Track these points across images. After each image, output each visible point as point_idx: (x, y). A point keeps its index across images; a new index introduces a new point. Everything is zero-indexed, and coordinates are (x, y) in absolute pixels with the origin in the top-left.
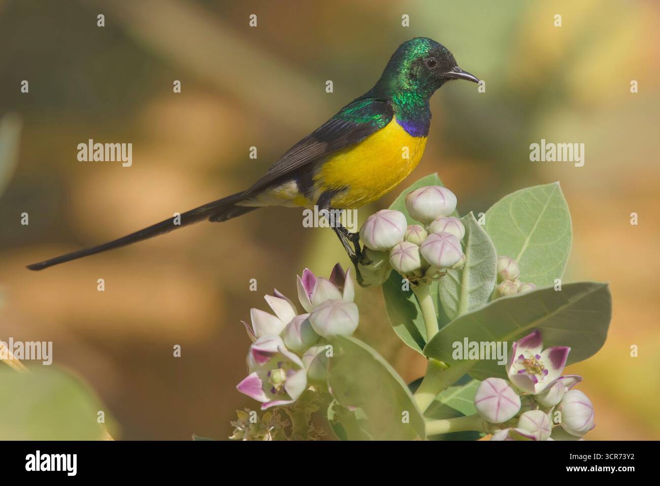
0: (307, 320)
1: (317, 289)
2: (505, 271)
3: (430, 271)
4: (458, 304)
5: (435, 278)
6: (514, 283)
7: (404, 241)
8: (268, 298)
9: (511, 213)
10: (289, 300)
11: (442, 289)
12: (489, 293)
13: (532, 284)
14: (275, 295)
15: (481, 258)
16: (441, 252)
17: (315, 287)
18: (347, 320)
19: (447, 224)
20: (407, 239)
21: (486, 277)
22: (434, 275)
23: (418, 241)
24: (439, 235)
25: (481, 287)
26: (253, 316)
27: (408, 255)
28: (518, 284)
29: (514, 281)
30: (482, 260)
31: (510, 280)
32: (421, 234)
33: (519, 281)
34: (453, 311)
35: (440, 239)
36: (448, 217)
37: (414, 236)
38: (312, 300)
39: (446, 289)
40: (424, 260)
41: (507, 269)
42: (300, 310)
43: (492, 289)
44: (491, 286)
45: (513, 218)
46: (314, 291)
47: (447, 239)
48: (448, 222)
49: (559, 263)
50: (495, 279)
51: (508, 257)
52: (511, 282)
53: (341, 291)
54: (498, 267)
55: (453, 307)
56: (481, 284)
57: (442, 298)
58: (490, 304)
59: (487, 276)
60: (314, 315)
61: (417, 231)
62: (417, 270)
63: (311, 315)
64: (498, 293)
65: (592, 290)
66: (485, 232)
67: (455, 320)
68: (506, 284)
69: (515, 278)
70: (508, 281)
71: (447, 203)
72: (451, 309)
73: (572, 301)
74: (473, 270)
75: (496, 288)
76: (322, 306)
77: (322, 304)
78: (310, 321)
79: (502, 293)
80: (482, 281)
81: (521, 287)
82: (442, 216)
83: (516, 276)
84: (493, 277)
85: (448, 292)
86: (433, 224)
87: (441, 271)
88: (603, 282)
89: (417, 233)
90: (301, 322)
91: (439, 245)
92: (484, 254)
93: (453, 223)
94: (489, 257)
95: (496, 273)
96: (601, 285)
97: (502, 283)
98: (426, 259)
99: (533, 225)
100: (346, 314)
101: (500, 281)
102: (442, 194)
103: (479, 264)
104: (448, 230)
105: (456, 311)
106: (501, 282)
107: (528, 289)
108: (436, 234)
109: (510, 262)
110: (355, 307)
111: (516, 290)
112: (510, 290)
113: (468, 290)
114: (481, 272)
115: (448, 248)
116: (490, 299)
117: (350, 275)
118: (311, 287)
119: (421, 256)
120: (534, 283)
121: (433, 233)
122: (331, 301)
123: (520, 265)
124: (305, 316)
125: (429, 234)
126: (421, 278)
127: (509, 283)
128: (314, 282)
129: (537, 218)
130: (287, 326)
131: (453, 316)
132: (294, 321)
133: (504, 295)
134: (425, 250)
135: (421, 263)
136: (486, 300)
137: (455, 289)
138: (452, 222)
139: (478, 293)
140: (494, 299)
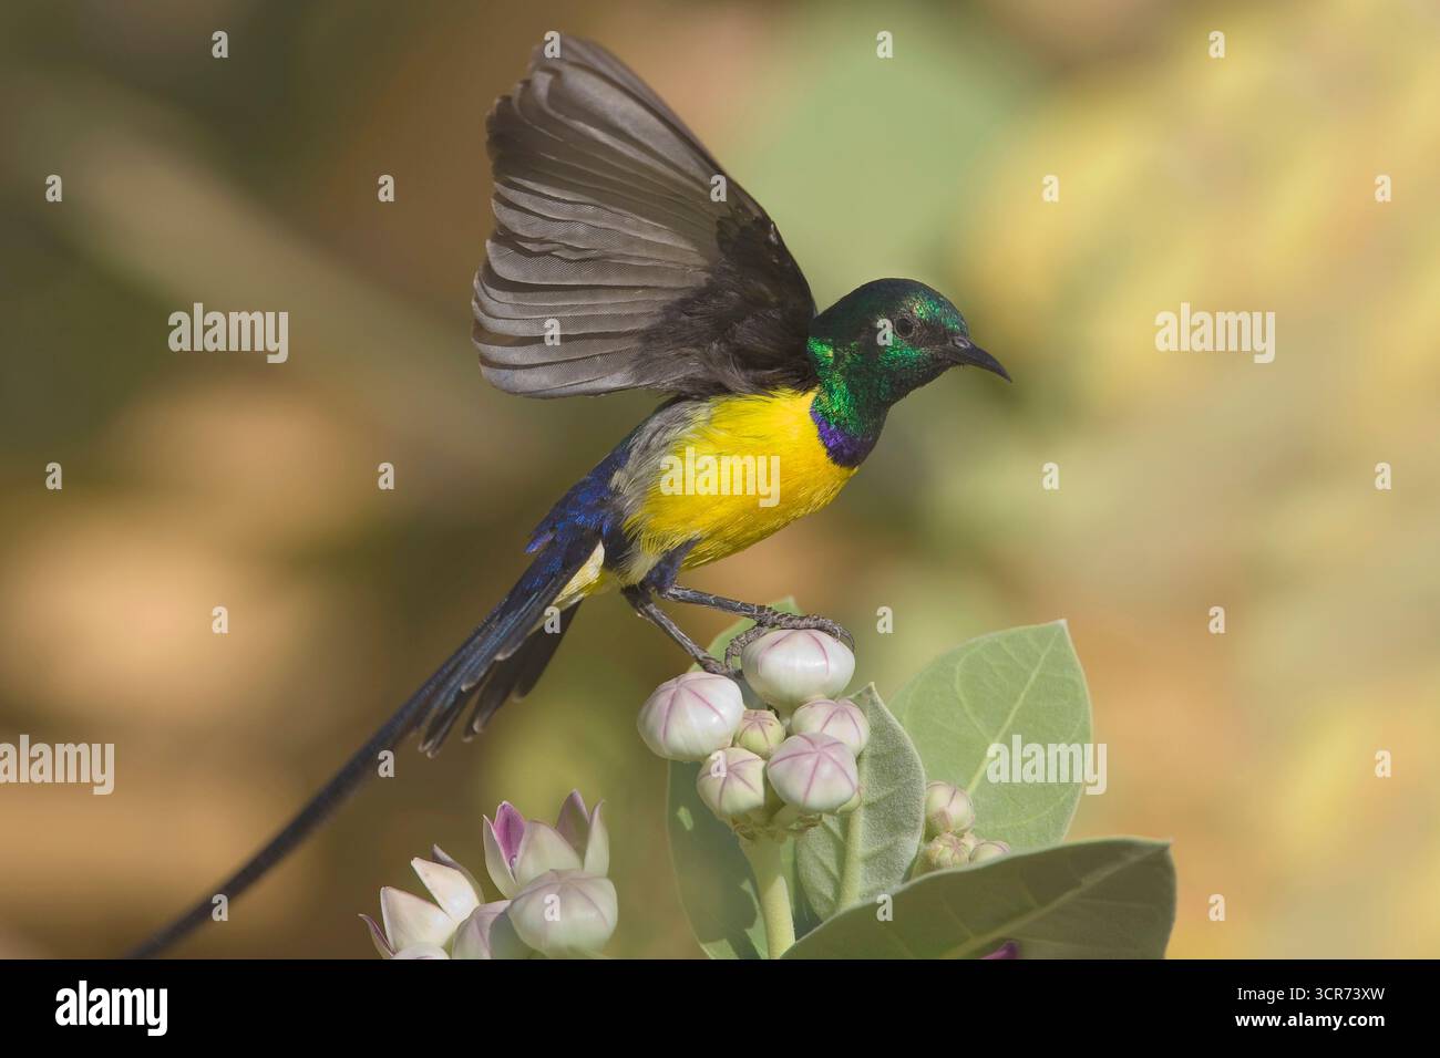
0: (504, 914)
1: (527, 848)
2: (943, 814)
3: (783, 815)
4: (839, 885)
5: (792, 830)
6: (963, 841)
7: (733, 746)
8: (418, 865)
9: (957, 686)
10: (464, 869)
11: (805, 851)
12: (907, 862)
13: (1000, 843)
14: (436, 859)
15: (890, 785)
16: (812, 778)
17: (523, 844)
18: (592, 915)
19: (831, 716)
20: (739, 741)
21: (899, 827)
22: (792, 823)
23: (764, 747)
24: (812, 742)
25: (889, 849)
26: (386, 904)
27: (738, 776)
28: (970, 842)
29: (962, 836)
30: (893, 790)
31: (954, 834)
32: (771, 731)
33: (972, 836)
34: (828, 899)
35: (812, 750)
36: (833, 699)
37: (755, 736)
38: (516, 872)
39: (813, 852)
40: (774, 792)
41: (946, 809)
42: (489, 892)
43: (913, 852)
44: (912, 845)
45: (963, 699)
46: (520, 853)
47: (825, 750)
48: (837, 711)
49: (1062, 799)
50: (921, 832)
51: (949, 784)
52: (955, 838)
53: (581, 852)
54: (928, 801)
55: (828, 892)
56: (889, 841)
57: (802, 871)
58: (907, 885)
59: (904, 827)
60: (518, 905)
61: (764, 726)
62: (756, 809)
63: (512, 903)
64: (926, 862)
65: (1134, 858)
66: (900, 727)
67: (830, 920)
68: (947, 843)
69: (965, 830)
70: (949, 836)
71: (833, 666)
72: (820, 895)
73: (1089, 882)
74: (872, 811)
75: (921, 851)
76: (539, 885)
77: (538, 879)
78: (511, 916)
79: (935, 861)
80: (891, 836)
81: (976, 850)
82: (820, 697)
83: (965, 826)
84: (916, 828)
85: (816, 857)
86: (800, 713)
87: (808, 818)
88: (1159, 841)
89: (763, 730)
90: (490, 919)
91: (809, 762)
92: (897, 777)
93: (847, 714)
94: (909, 784)
95: (922, 817)
96: (1152, 846)
97: (936, 840)
98: (777, 792)
99: (1007, 715)
100: (591, 902)
101: (930, 835)
102: (822, 647)
103: (885, 798)
104: (833, 730)
105: (833, 899)
106: (933, 838)
107: (992, 854)
108: (805, 737)
109: (954, 794)
110: (609, 887)
111: (966, 855)
112: (950, 856)
113: (860, 855)
114: (889, 816)
115: (826, 769)
116: (908, 876)
117: (600, 817)
118: (514, 845)
119: (766, 781)
120: (1007, 841)
121: (798, 732)
122: (557, 873)
123: (975, 801)
124: (501, 906)
125: (788, 734)
126: (762, 826)
127: (951, 841)
128: (521, 832)
129: (1016, 699)
130: (460, 926)
131: (826, 910)
132: (476, 916)
133: (939, 866)
134: (778, 770)
135: (766, 798)
136: (901, 877)
137: (832, 851)
138: (844, 711)
139: (881, 861)
140: (918, 875)
